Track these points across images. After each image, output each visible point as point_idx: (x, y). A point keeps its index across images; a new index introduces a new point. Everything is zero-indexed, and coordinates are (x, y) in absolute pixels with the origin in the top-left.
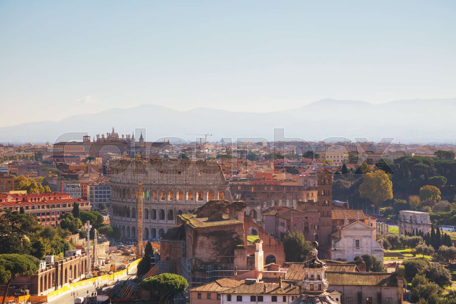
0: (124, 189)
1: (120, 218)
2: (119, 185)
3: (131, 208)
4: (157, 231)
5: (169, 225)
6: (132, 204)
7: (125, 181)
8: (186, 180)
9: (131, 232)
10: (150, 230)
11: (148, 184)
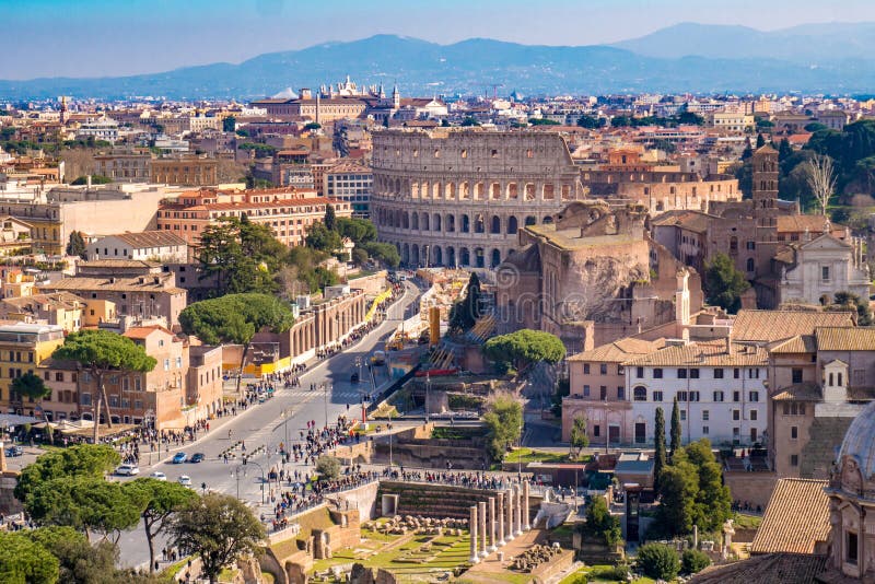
0: (398, 180)
1: (391, 230)
2: (388, 173)
3: (410, 214)
4: (457, 251)
5: (477, 242)
6: (413, 206)
7: (399, 167)
8: (506, 165)
9: (411, 253)
10: (443, 250)
11: (439, 173)
